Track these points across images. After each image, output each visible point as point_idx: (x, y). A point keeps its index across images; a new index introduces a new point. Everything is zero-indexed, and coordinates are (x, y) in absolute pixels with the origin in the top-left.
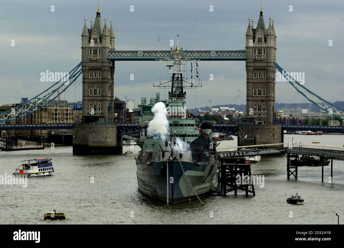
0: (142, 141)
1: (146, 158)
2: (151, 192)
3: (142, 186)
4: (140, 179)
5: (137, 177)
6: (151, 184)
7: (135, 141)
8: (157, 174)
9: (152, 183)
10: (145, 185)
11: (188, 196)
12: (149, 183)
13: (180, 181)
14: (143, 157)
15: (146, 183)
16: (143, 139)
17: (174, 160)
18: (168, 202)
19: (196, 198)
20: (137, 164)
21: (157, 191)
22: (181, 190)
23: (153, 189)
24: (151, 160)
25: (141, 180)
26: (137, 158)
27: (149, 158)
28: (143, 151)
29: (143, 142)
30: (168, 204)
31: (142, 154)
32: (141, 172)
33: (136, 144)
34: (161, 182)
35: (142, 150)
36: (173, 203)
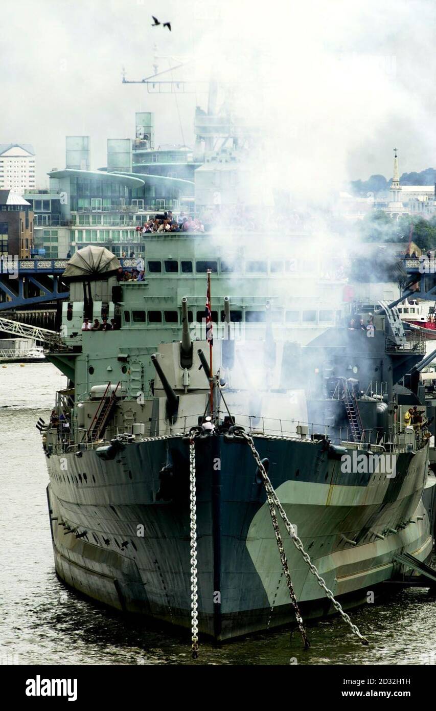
0: (71, 343)
1: (89, 424)
2: (116, 583)
3: (73, 556)
4: (64, 524)
5: (51, 512)
6: (113, 547)
7: (38, 343)
8: (143, 499)
9: (121, 542)
10: (89, 551)
11: (290, 601)
12: (107, 542)
13: (252, 532)
14: (78, 420)
15: (92, 541)
16: (75, 334)
17: (225, 432)
18: (195, 631)
19: (330, 612)
20: (49, 451)
21: (145, 581)
22: (254, 575)
23: (126, 571)
24: (113, 433)
25: (69, 530)
26: (47, 422)
27: (107, 424)
28: (78, 390)
29: (78, 349)
30: (195, 638)
31: (71, 403)
32: (69, 491)
33: (42, 356)
34: (164, 537)
35: (71, 385)
36: (221, 638)
